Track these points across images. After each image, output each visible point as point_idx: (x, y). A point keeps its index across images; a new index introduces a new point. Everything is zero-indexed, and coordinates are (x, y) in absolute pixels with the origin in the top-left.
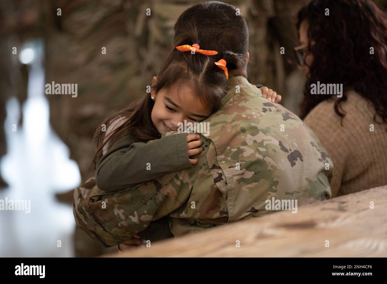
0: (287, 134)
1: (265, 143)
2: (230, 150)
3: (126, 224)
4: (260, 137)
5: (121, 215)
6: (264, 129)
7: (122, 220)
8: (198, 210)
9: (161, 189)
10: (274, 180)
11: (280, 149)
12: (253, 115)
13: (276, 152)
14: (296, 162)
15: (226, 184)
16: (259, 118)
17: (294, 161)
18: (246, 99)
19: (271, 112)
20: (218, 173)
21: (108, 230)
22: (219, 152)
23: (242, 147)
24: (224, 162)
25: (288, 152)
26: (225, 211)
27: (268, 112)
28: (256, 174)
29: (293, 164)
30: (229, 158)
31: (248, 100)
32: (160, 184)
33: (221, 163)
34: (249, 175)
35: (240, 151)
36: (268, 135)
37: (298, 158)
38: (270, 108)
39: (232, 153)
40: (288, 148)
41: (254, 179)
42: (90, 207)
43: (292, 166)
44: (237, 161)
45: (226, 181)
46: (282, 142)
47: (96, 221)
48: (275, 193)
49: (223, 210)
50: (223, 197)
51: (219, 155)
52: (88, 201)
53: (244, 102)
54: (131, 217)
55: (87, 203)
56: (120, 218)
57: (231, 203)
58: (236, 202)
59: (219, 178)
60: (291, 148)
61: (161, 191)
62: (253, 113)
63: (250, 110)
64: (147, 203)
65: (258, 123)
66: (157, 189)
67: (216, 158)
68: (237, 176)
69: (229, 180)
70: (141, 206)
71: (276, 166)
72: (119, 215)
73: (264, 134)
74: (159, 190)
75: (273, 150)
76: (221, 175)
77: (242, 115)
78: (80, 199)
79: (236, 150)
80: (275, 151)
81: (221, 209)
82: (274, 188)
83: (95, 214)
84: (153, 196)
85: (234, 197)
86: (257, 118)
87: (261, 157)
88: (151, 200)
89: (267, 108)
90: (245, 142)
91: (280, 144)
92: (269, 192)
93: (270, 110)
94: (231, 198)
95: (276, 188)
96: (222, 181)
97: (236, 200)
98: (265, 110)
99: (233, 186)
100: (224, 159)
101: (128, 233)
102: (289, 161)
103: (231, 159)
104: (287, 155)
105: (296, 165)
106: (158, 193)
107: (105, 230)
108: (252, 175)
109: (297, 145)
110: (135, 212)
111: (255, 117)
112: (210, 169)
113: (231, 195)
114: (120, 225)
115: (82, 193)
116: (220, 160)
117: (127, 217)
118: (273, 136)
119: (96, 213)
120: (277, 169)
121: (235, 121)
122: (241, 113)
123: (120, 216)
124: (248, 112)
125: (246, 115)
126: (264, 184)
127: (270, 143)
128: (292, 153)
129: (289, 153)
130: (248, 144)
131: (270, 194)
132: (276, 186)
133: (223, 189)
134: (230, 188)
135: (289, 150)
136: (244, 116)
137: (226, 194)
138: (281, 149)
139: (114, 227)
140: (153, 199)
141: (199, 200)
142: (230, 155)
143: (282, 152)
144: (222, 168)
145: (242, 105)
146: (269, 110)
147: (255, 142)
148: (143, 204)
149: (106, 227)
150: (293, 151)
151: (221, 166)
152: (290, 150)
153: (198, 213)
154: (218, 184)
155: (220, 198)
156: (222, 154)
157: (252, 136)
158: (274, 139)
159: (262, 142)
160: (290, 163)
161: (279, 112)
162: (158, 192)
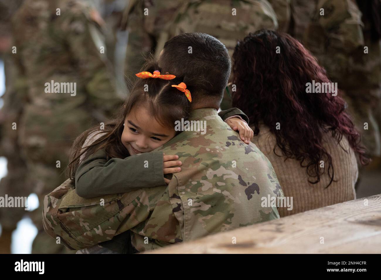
0: (247, 168)
1: (225, 178)
2: (191, 182)
3: (91, 235)
4: (221, 171)
5: (86, 226)
6: (226, 163)
7: (87, 231)
8: (156, 232)
9: (123, 208)
10: (230, 213)
11: (238, 183)
12: (217, 149)
13: (235, 186)
14: (253, 195)
15: (184, 214)
16: (221, 152)
17: (251, 194)
18: (213, 132)
19: (234, 146)
20: (177, 203)
21: (74, 237)
22: (181, 183)
23: (201, 181)
24: (183, 193)
25: (246, 185)
26: (180, 238)
27: (231, 146)
28: (212, 207)
29: (250, 197)
30: (189, 190)
31: (214, 133)
32: (123, 205)
33: (181, 193)
34: (206, 207)
35: (200, 185)
36: (228, 170)
37: (255, 191)
38: (233, 141)
39: (192, 185)
40: (246, 182)
41: (210, 212)
42: (58, 217)
43: (249, 199)
44: (195, 194)
45: (184, 212)
46: (241, 176)
47: (63, 229)
48: (229, 225)
49: (178, 238)
50: (179, 226)
51: (180, 186)
52: (57, 212)
53: (210, 134)
54: (95, 229)
55: (55, 213)
56: (85, 229)
57: (187, 233)
58: (192, 232)
59: (178, 208)
60: (250, 182)
61: (123, 210)
62: (217, 147)
63: (215, 144)
64: (110, 219)
65: (221, 158)
66: (120, 208)
67: (177, 188)
68: (194, 208)
69: (186, 211)
70: (104, 222)
71: (233, 199)
72: (85, 226)
73: (225, 168)
74: (122, 210)
75: (231, 184)
76: (179, 205)
77: (206, 149)
78: (49, 207)
79: (196, 183)
80: (233, 185)
81: (177, 236)
82: (229, 220)
83: (63, 224)
84: (116, 214)
85: (190, 227)
86: (220, 152)
87: (219, 191)
88: (113, 217)
89: (231, 141)
90: (206, 176)
91: (240, 178)
92: (223, 224)
93: (234, 144)
94: (187, 228)
95: (231, 220)
96: (180, 211)
97: (191, 229)
98: (228, 144)
99: (190, 217)
100: (184, 190)
101: (92, 242)
102: (246, 194)
103: (191, 191)
104: (245, 189)
105: (252, 198)
106: (120, 212)
107: (70, 236)
108: (209, 208)
109: (255, 178)
110: (99, 226)
111: (218, 151)
112: (170, 198)
113: (187, 225)
114: (85, 234)
115: (52, 201)
116: (181, 190)
117: (92, 229)
118: (233, 170)
119: (63, 222)
120: (234, 202)
121: (199, 155)
122: (205, 147)
123: (85, 228)
124: (212, 146)
125: (210, 149)
126: (219, 216)
127: (230, 177)
128: (249, 187)
129: (247, 187)
130: (208, 179)
131: (224, 226)
132: (231, 219)
133: (180, 219)
134: (187, 219)
135: (247, 184)
136: (208, 150)
137: (182, 223)
138: (240, 183)
139: (80, 235)
140: (116, 216)
141: (158, 224)
142: (190, 187)
143: (240, 186)
144: (181, 198)
145: (208, 138)
146: (232, 144)
147: (215, 176)
148: (106, 220)
149: (72, 235)
150: (251, 184)
151: (181, 196)
152: (249, 183)
153: (156, 235)
154: (176, 214)
155: (176, 226)
156: (183, 185)
157: (213, 170)
158: (234, 173)
159: (222, 176)
160: (247, 196)
161: (242, 145)
162: (120, 210)
